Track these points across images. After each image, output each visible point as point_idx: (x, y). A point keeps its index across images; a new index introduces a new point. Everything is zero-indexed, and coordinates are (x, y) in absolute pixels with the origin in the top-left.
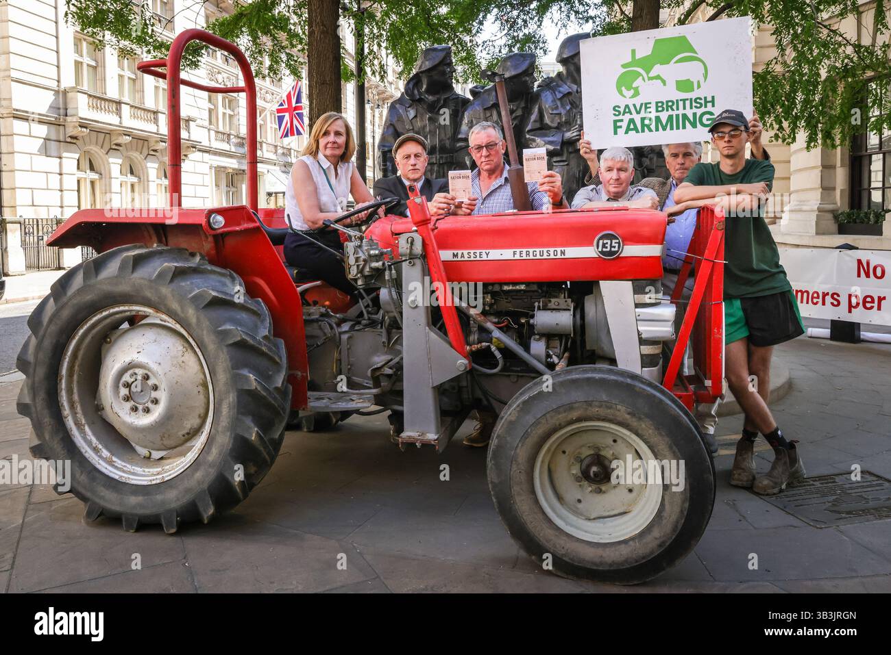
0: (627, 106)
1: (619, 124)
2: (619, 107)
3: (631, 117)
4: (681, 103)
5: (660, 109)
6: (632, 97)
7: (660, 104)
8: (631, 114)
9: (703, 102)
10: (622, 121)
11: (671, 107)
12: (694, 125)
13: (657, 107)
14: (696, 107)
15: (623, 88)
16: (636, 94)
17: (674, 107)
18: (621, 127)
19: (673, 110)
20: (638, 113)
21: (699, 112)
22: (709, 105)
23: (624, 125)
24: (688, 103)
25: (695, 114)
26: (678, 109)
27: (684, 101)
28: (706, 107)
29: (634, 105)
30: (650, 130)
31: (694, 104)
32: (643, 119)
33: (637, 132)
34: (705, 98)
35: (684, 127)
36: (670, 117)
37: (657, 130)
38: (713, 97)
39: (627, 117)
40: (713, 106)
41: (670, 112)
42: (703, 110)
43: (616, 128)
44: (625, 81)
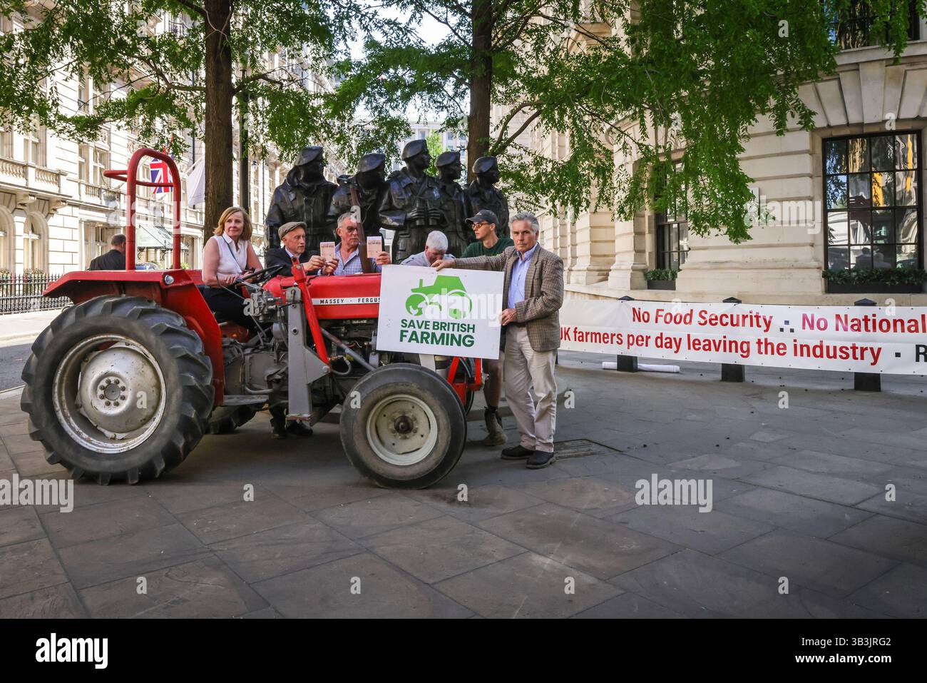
0: (412, 321)
1: (404, 334)
2: (406, 321)
3: (414, 330)
4: (451, 326)
5: (436, 327)
6: (417, 314)
7: (436, 324)
8: (414, 327)
9: (466, 327)
10: (407, 331)
11: (444, 327)
12: (459, 344)
13: (434, 326)
14: (461, 330)
15: (411, 307)
16: (420, 312)
17: (446, 328)
18: (406, 336)
19: (445, 330)
20: (420, 327)
21: (463, 335)
22: (471, 330)
23: (409, 335)
24: (456, 326)
25: (460, 336)
26: (448, 330)
27: (454, 324)
28: (468, 331)
29: (418, 321)
30: (427, 342)
31: (460, 328)
32: (423, 333)
33: (418, 342)
34: (469, 325)
35: (452, 344)
36: (442, 335)
37: (432, 343)
38: (474, 326)
39: (411, 330)
40: (473, 332)
41: (443, 331)
42: (466, 333)
43: (402, 336)
44: (414, 301)
